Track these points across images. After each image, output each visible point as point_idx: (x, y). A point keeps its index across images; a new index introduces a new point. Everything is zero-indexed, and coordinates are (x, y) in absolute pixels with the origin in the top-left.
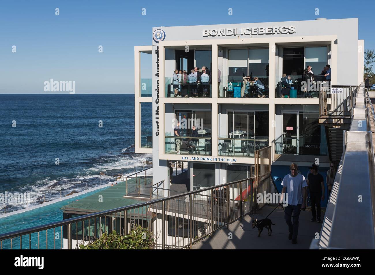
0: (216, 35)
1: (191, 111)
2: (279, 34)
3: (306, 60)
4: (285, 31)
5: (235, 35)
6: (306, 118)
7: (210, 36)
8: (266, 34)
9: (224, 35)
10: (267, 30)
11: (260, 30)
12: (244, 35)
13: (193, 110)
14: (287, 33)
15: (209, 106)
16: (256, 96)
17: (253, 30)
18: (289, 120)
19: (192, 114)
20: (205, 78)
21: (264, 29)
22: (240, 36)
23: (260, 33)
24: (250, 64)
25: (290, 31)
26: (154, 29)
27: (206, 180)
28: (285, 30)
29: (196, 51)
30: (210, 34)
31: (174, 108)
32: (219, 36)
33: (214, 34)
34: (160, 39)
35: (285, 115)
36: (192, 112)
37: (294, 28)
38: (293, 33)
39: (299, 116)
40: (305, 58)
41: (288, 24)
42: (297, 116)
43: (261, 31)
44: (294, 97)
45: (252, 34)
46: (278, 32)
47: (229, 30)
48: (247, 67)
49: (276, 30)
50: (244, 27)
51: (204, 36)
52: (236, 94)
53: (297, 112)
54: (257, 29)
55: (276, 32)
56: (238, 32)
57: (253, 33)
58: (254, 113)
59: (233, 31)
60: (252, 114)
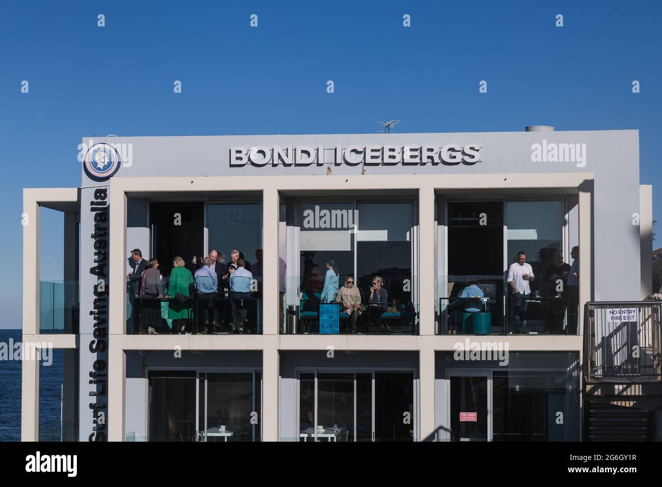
0: (267, 164)
1: (193, 374)
2: (437, 164)
3: (508, 234)
4: (455, 157)
5: (319, 165)
6: (518, 387)
7: (249, 166)
8: (404, 164)
9: (290, 165)
10: (408, 154)
11: (387, 153)
12: (344, 165)
13: (199, 369)
14: (458, 163)
15: (256, 356)
17: (369, 154)
19: (198, 380)
21: (398, 149)
22: (333, 167)
23: (387, 160)
24: (360, 244)
25: (467, 159)
26: (87, 142)
28: (454, 154)
29: (209, 205)
30: (249, 159)
31: (143, 363)
32: (274, 165)
33: (259, 160)
34: (104, 169)
36: (198, 375)
37: (478, 150)
38: (475, 163)
39: (492, 381)
40: (505, 227)
41: (462, 140)
42: (489, 381)
43: (390, 157)
44: (483, 332)
45: (366, 164)
46: (437, 160)
47: (303, 152)
48: (352, 252)
49: (430, 154)
51: (231, 166)
52: (326, 325)
53: (488, 373)
54: (378, 150)
55: (430, 160)
56: (326, 157)
57: (369, 160)
58: (373, 375)
59: (313, 154)
60: (368, 377)
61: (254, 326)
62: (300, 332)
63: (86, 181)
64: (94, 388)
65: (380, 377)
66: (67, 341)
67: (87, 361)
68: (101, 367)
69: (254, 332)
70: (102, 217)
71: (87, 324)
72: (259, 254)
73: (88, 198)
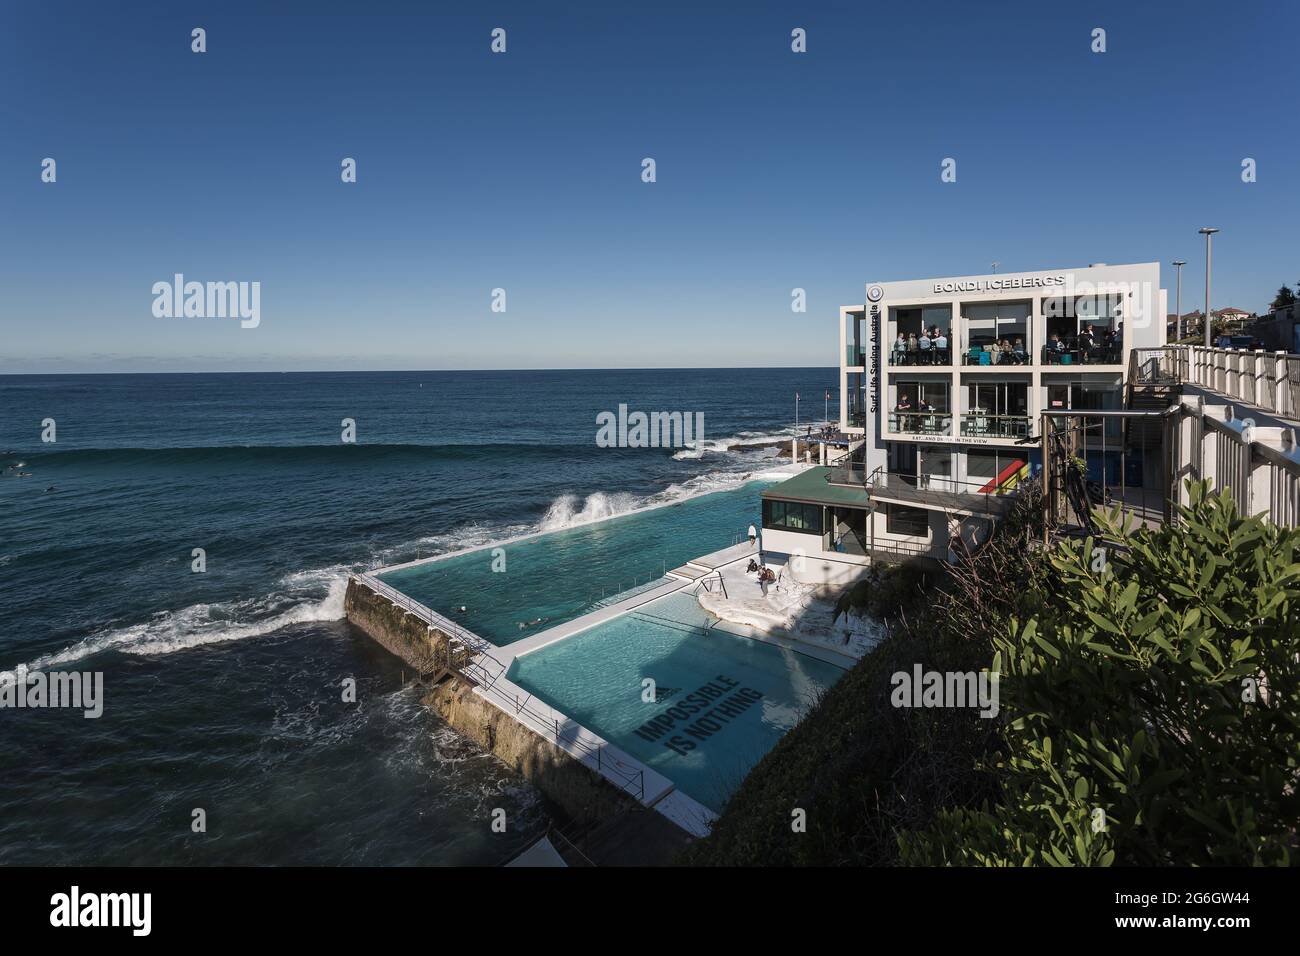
0: (953, 291)
1: (918, 383)
2: (1042, 286)
5: (980, 290)
6: (1086, 390)
7: (944, 292)
8: (1025, 287)
9: (964, 291)
10: (1025, 282)
11: (1014, 282)
12: (992, 289)
13: (920, 381)
14: (1052, 285)
15: (949, 376)
16: (1010, 363)
17: (1004, 283)
18: (1056, 393)
19: (920, 386)
20: (942, 342)
21: (1020, 280)
22: (987, 290)
23: (1014, 286)
24: (999, 324)
25: (1058, 283)
26: (868, 286)
27: (941, 469)
28: (1050, 281)
30: (944, 289)
31: (897, 378)
32: (957, 291)
33: (949, 289)
34: (876, 297)
35: (1050, 387)
36: (920, 384)
38: (1062, 284)
41: (1053, 274)
42: (1069, 388)
43: (1016, 284)
45: (1004, 288)
46: (1041, 284)
47: (970, 284)
48: (995, 328)
49: (1037, 281)
50: (992, 279)
51: (935, 292)
53: (1069, 383)
54: (1009, 281)
55: (1039, 284)
56: (982, 286)
57: (1005, 286)
58: (1007, 384)
59: (976, 285)
60: (1004, 385)
61: (948, 362)
62: (969, 364)
63: (868, 302)
64: (874, 389)
65: (1009, 385)
66: (860, 369)
67: (870, 377)
68: (877, 382)
69: (948, 365)
70: (877, 318)
71: (869, 362)
72: (950, 330)
73: (869, 309)
